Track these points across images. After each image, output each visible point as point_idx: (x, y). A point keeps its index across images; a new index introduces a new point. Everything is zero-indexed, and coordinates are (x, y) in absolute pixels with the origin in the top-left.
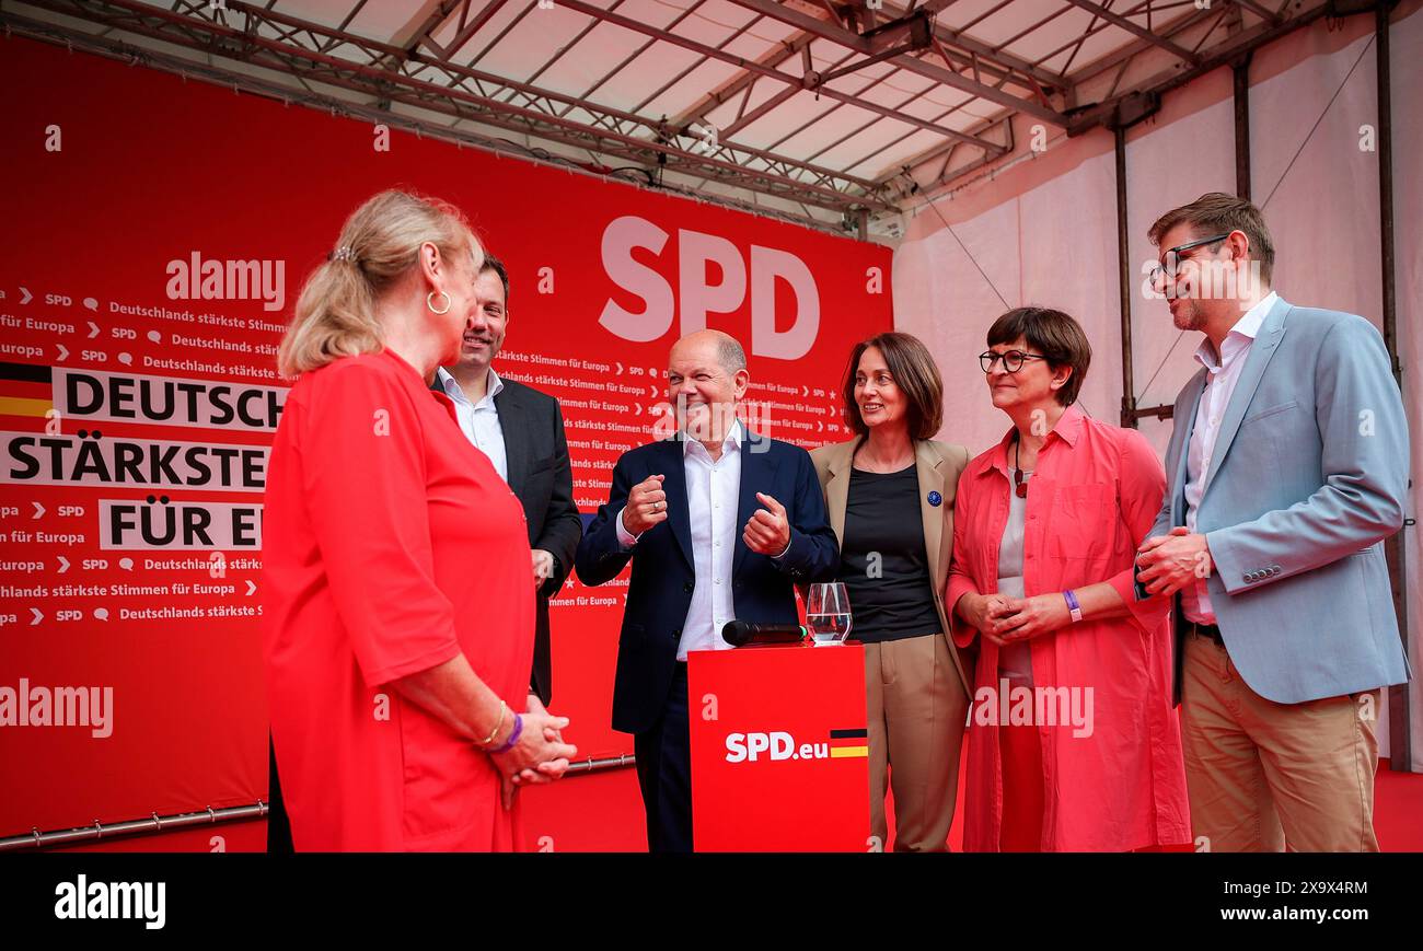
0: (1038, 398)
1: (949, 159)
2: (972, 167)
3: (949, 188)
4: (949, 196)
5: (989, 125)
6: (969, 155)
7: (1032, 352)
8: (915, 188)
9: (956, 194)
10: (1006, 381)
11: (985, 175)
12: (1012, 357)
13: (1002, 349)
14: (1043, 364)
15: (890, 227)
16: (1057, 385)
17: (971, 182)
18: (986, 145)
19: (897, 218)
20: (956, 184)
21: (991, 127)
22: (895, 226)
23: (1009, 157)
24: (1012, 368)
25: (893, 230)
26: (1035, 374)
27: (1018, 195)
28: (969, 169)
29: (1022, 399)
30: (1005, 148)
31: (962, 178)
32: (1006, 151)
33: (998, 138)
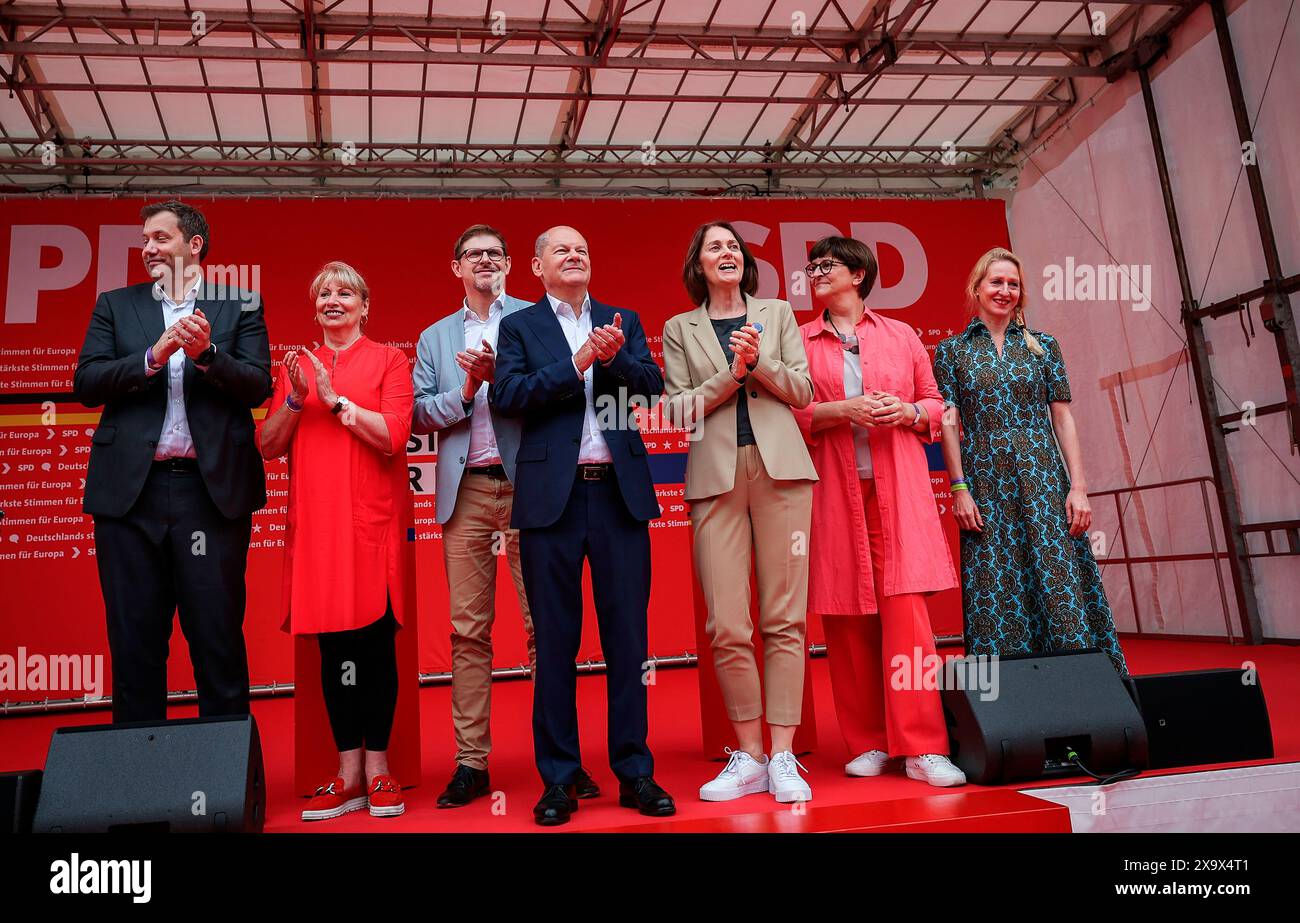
0: (846, 290)
1: (1035, 117)
2: (1051, 120)
3: (1041, 141)
4: (1042, 148)
5: (1056, 84)
6: (1048, 112)
7: (835, 260)
8: (1017, 145)
9: (1047, 145)
10: (824, 280)
11: (1062, 126)
12: (825, 265)
13: (818, 261)
14: (845, 268)
15: (1012, 180)
16: (856, 282)
17: (1055, 132)
18: (1058, 101)
19: (1013, 172)
20: (1044, 137)
21: (1060, 85)
22: (1015, 178)
23: (1075, 108)
24: (825, 271)
25: (1015, 182)
26: (840, 274)
27: (1086, 137)
28: (1050, 124)
29: (835, 290)
30: (1069, 101)
31: (1048, 131)
32: (1072, 102)
33: (1064, 94)
